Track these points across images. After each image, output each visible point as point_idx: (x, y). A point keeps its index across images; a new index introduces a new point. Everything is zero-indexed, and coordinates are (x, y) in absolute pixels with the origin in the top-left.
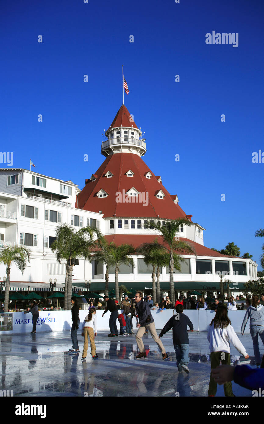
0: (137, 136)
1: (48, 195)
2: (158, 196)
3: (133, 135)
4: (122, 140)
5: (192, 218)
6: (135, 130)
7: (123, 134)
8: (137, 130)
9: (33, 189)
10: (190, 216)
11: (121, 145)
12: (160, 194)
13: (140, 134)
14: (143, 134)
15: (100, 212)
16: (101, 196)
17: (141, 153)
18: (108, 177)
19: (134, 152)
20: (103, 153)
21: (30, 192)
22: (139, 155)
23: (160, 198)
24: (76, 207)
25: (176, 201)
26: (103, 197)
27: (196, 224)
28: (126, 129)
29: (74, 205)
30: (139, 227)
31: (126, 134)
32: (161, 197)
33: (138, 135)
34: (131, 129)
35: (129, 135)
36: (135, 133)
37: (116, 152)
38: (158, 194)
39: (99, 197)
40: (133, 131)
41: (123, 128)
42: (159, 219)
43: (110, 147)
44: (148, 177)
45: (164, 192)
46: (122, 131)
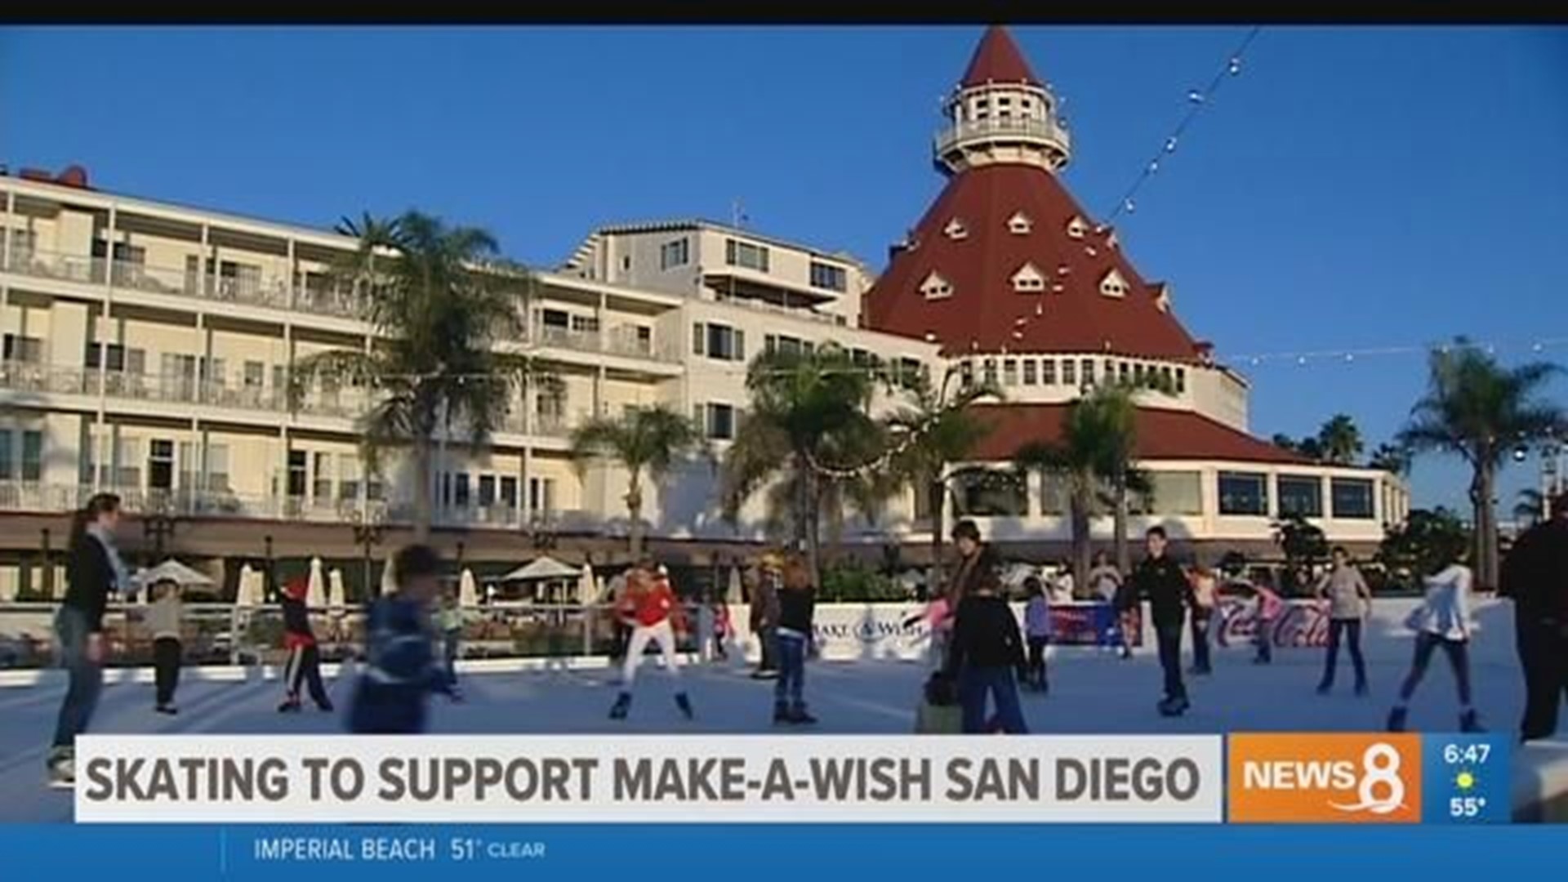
0: (1036, 110)
1: (774, 295)
2: (1107, 287)
3: (1026, 110)
4: (995, 123)
5: (1211, 352)
6: (1031, 93)
7: (996, 108)
8: (1040, 96)
9: (728, 278)
10: (1206, 347)
11: (992, 139)
12: (1113, 279)
13: (1048, 105)
14: (1058, 102)
15: (930, 337)
16: (934, 291)
17: (1053, 162)
18: (955, 236)
19: (1033, 158)
20: (940, 166)
21: (723, 286)
22: (1047, 165)
23: (1112, 293)
24: (861, 326)
25: (1162, 301)
26: (940, 294)
27: (1222, 369)
28: (1006, 90)
29: (853, 322)
30: (1049, 379)
31: (1004, 108)
32: (1116, 289)
33: (1043, 108)
34: (1021, 91)
35: (1016, 109)
36: (1034, 101)
37: (977, 159)
38: (1107, 282)
39: (929, 296)
40: (1027, 97)
41: (997, 90)
42: (1110, 353)
43: (960, 146)
44: (1076, 230)
45: (1126, 273)
46: (995, 97)
